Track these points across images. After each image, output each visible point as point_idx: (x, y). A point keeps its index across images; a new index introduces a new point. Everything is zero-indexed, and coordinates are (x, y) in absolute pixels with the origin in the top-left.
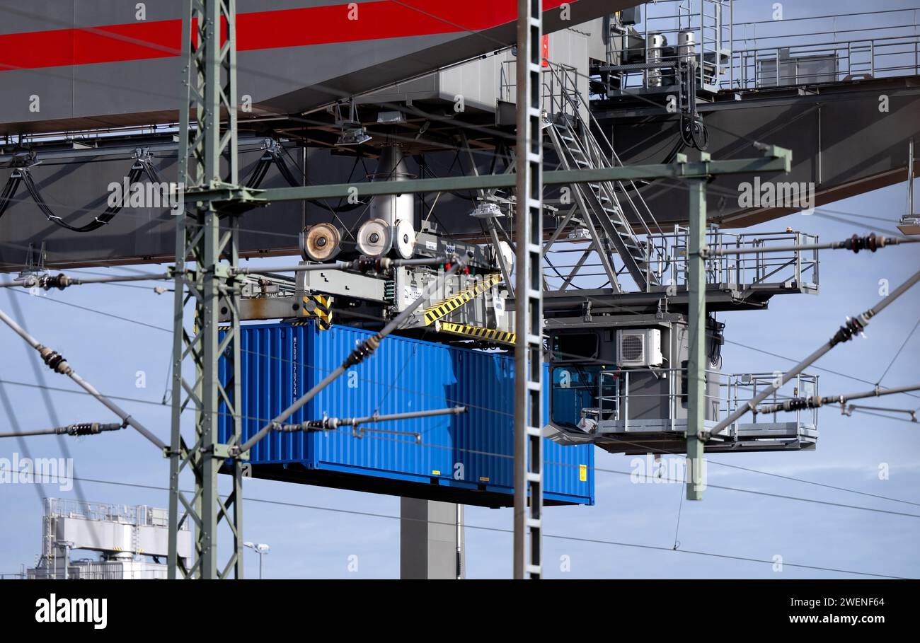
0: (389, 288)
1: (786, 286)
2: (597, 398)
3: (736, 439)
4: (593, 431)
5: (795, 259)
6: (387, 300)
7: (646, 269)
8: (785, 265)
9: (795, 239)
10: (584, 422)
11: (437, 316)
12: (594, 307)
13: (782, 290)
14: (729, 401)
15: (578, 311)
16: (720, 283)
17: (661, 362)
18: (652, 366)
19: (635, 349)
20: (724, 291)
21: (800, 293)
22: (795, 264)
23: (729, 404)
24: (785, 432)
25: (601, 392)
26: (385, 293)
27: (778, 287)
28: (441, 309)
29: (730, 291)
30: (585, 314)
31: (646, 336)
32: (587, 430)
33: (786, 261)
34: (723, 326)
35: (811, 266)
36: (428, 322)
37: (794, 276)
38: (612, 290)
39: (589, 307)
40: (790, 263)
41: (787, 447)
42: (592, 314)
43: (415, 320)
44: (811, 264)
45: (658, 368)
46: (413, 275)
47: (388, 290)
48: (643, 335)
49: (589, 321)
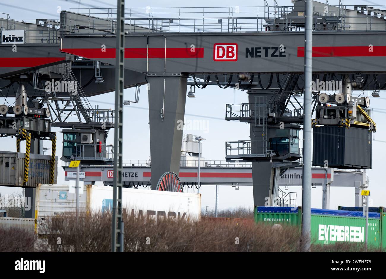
0: (22, 123)
18: (90, 143)
19: (86, 138)
31: (89, 135)
38: (80, 122)
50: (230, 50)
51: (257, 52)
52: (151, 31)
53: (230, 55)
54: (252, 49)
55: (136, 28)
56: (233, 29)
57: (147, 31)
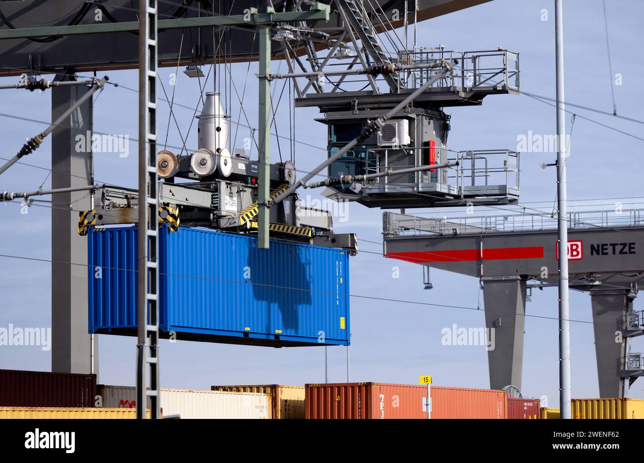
0: (215, 198)
1: (498, 89)
2: (365, 168)
3: (462, 197)
4: (361, 192)
5: (505, 69)
6: (213, 207)
7: (397, 77)
8: (497, 74)
9: (504, 55)
10: (355, 185)
11: (249, 218)
12: (360, 104)
13: (495, 91)
14: (457, 170)
15: (348, 107)
16: (451, 86)
17: (409, 143)
18: (403, 145)
19: (391, 134)
20: (454, 92)
21: (508, 93)
22: (504, 73)
23: (457, 172)
24: (497, 192)
25: (367, 165)
26: (212, 202)
27: (492, 89)
28: (251, 212)
29: (458, 92)
30: (354, 109)
31: (398, 125)
32: (357, 191)
33: (498, 71)
34: (449, 117)
35: (514, 74)
36: (242, 222)
37: (504, 80)
38: (372, 92)
39: (356, 104)
40: (501, 72)
41: (499, 203)
42: (359, 109)
43: (234, 221)
44: (514, 73)
45: (407, 147)
46: (230, 188)
47: (214, 200)
48: (397, 124)
49: (357, 114)
50: (574, 247)
51: (603, 249)
52: (484, 231)
53: (575, 253)
54: (598, 245)
55: (467, 227)
56: (575, 225)
57: (480, 231)
